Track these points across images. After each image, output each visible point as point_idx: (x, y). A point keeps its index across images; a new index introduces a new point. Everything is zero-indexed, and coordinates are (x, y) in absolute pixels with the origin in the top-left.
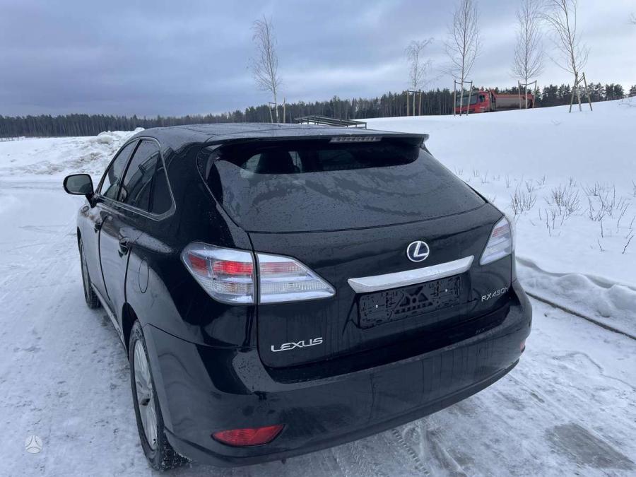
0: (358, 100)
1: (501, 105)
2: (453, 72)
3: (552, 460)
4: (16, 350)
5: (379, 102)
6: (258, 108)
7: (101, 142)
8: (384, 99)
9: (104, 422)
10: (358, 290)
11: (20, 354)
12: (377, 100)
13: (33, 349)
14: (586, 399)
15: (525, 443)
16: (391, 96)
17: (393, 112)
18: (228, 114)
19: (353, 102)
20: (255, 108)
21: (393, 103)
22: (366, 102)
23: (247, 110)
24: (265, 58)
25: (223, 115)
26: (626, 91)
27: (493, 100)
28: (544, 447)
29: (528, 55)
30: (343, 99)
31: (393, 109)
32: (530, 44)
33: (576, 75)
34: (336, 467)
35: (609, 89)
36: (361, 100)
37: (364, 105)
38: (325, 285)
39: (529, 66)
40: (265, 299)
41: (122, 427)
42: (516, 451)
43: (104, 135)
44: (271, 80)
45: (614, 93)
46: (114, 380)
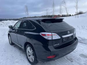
3: (81, 58)
4: (2, 52)
7: (2, 22)
9: (21, 60)
10: (63, 37)
11: (3, 52)
13: (5, 51)
14: (82, 51)
15: (78, 57)
26: (72, 15)
28: (80, 57)
33: (67, 13)
34: (56, 62)
35: (69, 15)
38: (59, 37)
39: (61, 12)
40: (53, 39)
41: (24, 60)
42: (77, 57)
43: (3, 21)
45: (70, 15)
46: (20, 54)
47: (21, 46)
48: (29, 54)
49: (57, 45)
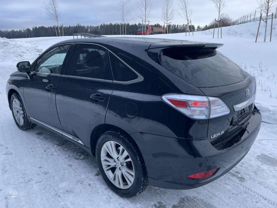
0: (89, 26)
1: (156, 32)
2: (141, 16)
5: (99, 28)
6: (39, 28)
8: (101, 26)
9: (80, 182)
12: (98, 27)
16: (104, 25)
17: (106, 33)
18: (23, 30)
19: (87, 27)
20: (37, 27)
21: (105, 28)
22: (93, 27)
23: (33, 28)
24: (51, 3)
25: (20, 30)
27: (152, 29)
29: (168, 11)
30: (82, 25)
31: (106, 31)
32: (168, 6)
33: (188, 21)
36: (91, 26)
37: (92, 29)
39: (168, 15)
44: (55, 14)
46: (68, 163)
47: (75, 136)
48: (112, 164)
49: (219, 134)
